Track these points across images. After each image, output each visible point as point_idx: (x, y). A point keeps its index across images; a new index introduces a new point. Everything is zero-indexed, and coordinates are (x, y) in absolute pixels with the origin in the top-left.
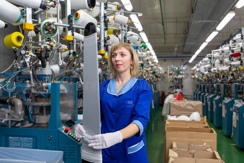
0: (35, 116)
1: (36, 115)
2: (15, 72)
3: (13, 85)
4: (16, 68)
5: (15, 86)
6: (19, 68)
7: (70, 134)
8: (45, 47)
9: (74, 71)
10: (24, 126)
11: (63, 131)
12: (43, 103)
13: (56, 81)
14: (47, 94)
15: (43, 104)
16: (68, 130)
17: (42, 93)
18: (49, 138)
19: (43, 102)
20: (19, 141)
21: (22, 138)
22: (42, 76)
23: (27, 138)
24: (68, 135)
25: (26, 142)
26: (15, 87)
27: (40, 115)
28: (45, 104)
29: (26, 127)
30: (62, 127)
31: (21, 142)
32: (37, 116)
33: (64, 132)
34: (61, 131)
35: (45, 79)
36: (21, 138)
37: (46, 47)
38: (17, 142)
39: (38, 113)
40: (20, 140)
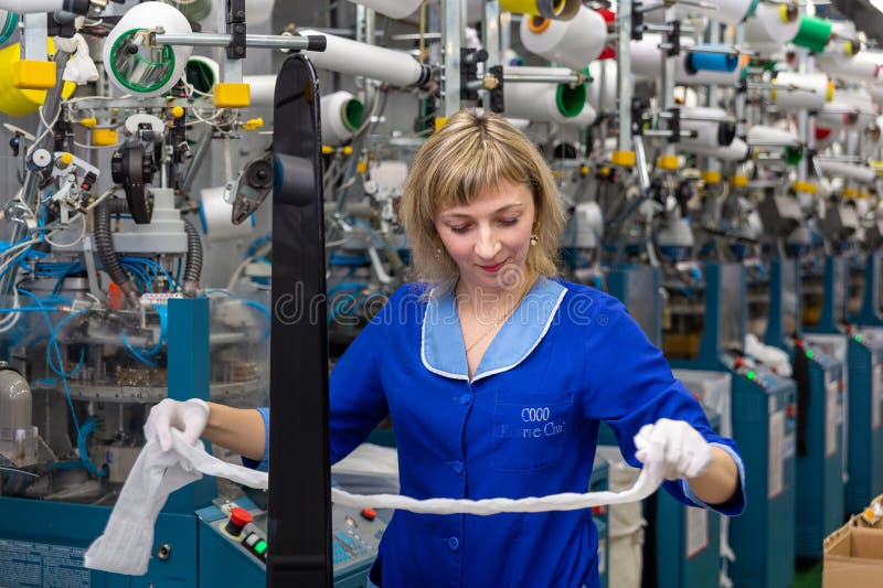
0: (106, 449)
1: (109, 443)
2: (14, 243)
3: (10, 305)
4: (19, 224)
5: (16, 305)
6: (32, 224)
7: (252, 540)
8: (141, 126)
9: (337, 215)
10: (61, 496)
11: (221, 527)
12: (136, 391)
13: (253, 261)
14: (155, 350)
15: (140, 396)
16: (245, 523)
17: (131, 342)
18: (161, 555)
19: (140, 384)
20: (37, 559)
21: (45, 547)
22: (142, 261)
23: (66, 549)
24: (244, 543)
25: (61, 566)
26: (18, 316)
27: (127, 443)
28: (144, 395)
29: (66, 500)
30: (219, 508)
31: (41, 563)
32: (115, 451)
33: (227, 528)
34: (213, 524)
35: (151, 273)
36: (42, 548)
37: (149, 126)
38: (26, 562)
39: (119, 437)
40: (38, 554)
